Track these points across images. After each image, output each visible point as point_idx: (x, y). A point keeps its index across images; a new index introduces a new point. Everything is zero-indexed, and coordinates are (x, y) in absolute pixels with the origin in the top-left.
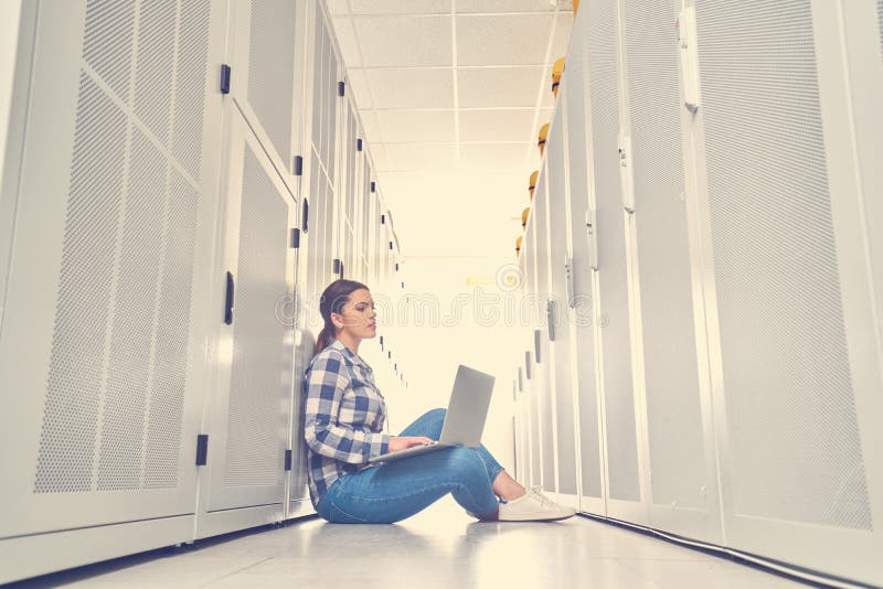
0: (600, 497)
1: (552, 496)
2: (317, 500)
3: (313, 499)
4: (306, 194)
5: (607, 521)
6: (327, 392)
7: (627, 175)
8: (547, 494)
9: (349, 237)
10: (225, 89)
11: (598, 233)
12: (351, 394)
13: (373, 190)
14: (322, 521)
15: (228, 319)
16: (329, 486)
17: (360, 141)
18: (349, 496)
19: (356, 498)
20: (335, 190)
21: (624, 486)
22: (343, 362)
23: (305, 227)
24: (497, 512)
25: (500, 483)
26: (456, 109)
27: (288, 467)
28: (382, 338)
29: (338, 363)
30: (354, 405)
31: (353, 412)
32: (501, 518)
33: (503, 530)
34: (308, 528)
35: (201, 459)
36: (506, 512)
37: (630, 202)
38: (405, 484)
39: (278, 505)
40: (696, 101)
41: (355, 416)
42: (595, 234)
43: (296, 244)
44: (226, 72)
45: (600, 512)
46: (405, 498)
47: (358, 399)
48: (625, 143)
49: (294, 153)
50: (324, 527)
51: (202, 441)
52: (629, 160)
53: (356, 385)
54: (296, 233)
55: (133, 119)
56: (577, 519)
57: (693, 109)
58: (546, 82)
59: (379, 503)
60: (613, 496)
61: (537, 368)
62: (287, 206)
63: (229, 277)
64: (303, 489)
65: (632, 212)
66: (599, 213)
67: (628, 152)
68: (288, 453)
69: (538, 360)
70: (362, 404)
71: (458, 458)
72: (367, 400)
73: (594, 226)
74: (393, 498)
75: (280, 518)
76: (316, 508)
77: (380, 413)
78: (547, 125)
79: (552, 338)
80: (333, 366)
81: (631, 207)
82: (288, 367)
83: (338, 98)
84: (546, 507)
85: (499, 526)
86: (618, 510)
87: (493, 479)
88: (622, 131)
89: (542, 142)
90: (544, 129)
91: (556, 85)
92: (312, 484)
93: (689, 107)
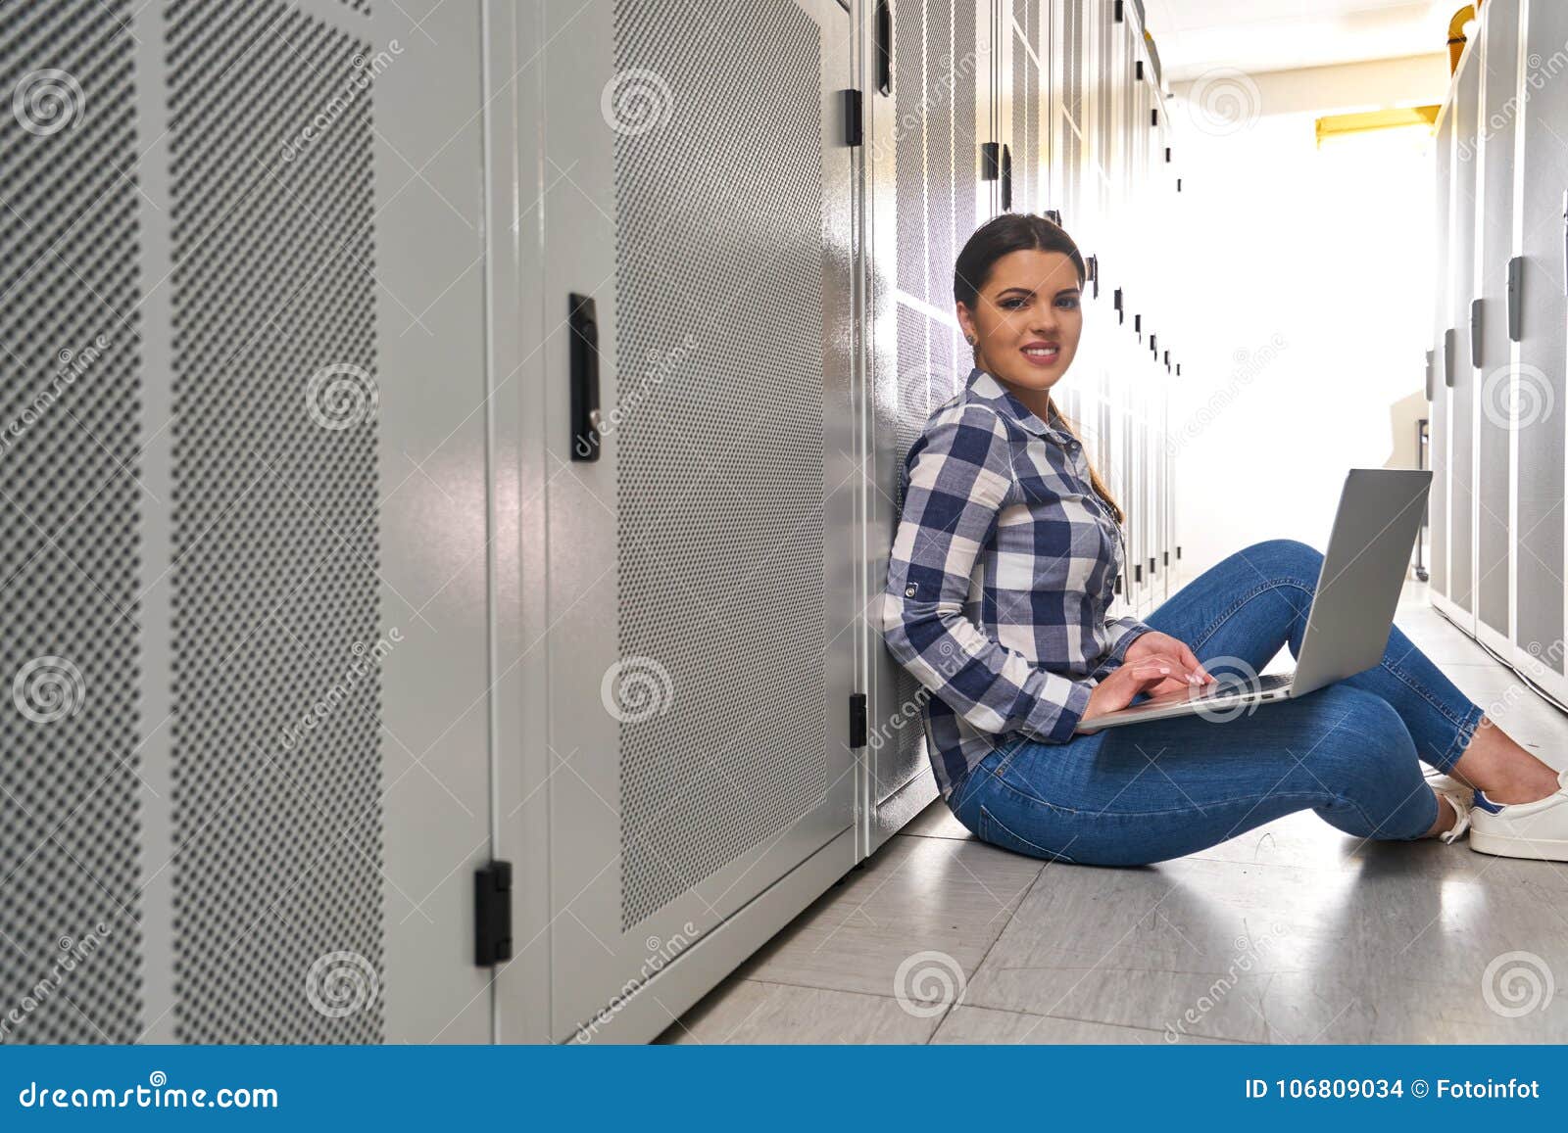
2: (947, 789)
6: (945, 508)
12: (1020, 517)
16: (973, 763)
19: (1043, 805)
22: (1000, 430)
23: (882, 80)
27: (857, 737)
28: (1118, 294)
29: (987, 437)
30: (1030, 539)
31: (1029, 559)
32: (1478, 848)
36: (1494, 833)
41: (1037, 570)
43: (853, 132)
46: (1174, 817)
47: (1040, 527)
53: (1034, 493)
54: (852, 102)
59: (1101, 822)
68: (857, 703)
70: (1052, 541)
72: (1065, 528)
92: (933, 750)
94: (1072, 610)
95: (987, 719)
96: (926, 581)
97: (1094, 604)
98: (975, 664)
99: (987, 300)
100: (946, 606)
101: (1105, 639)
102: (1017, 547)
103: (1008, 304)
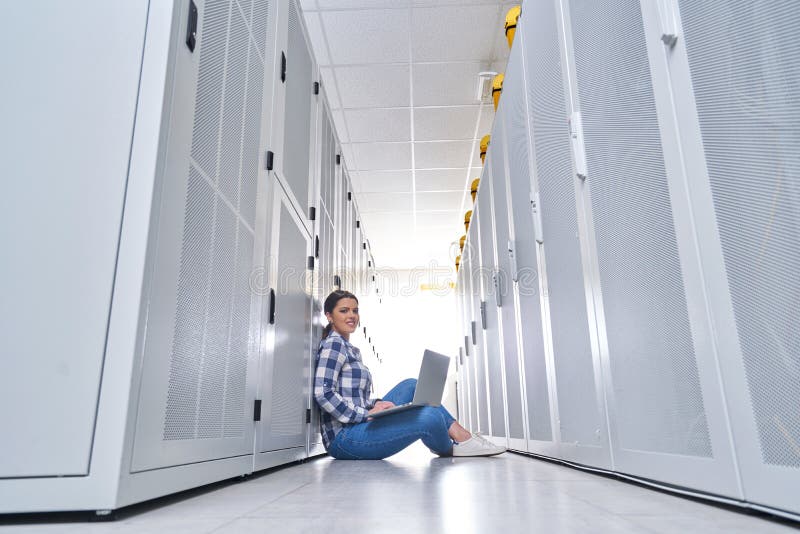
0: (523, 437)
1: (489, 438)
2: (328, 444)
3: (325, 443)
4: (317, 233)
5: (527, 455)
6: (331, 364)
7: (537, 218)
8: (485, 437)
9: (343, 259)
10: (270, 167)
11: (517, 257)
12: (348, 367)
13: (358, 226)
14: (330, 459)
15: (272, 320)
16: (336, 434)
17: (350, 194)
18: (350, 441)
19: (355, 442)
20: (335, 228)
21: (540, 431)
22: (343, 344)
23: (317, 255)
24: (452, 450)
25: (453, 429)
26: (413, 170)
27: (308, 421)
28: (364, 328)
29: (340, 344)
30: (351, 374)
31: (351, 380)
32: (455, 454)
33: (457, 462)
34: (321, 463)
35: (257, 417)
36: (458, 450)
37: (539, 236)
38: (389, 432)
39: (302, 448)
40: (584, 171)
41: (353, 383)
42: (514, 258)
44: (271, 156)
45: (524, 449)
47: (353, 370)
48: (535, 196)
49: (310, 205)
50: (333, 462)
51: (258, 404)
52: (538, 208)
53: (351, 360)
54: (312, 260)
55: (218, 192)
56: (506, 454)
57: (582, 177)
58: (475, 151)
59: (371, 446)
60: (532, 437)
61: (474, 349)
62: (306, 241)
63: (272, 292)
64: (317, 437)
65: (541, 243)
66: (517, 242)
67: (537, 202)
68: (309, 411)
69: (474, 343)
70: (357, 374)
71: (425, 414)
73: (514, 252)
74: (380, 442)
75: (303, 456)
76: (327, 449)
77: (369, 381)
78: (477, 180)
79: (485, 327)
80: (336, 347)
81: (541, 240)
82: (307, 347)
83: (336, 166)
84: (486, 447)
85: (454, 460)
86: (536, 447)
87: (449, 427)
88: (533, 188)
89: (474, 192)
90: (476, 182)
91: (483, 154)
92: (325, 433)
93: (580, 176)
94: (361, 393)
95: (345, 419)
96: (328, 382)
97: (366, 392)
98: (342, 404)
99: (336, 311)
100: (333, 389)
101: (369, 403)
102: (348, 377)
103: (342, 311)
